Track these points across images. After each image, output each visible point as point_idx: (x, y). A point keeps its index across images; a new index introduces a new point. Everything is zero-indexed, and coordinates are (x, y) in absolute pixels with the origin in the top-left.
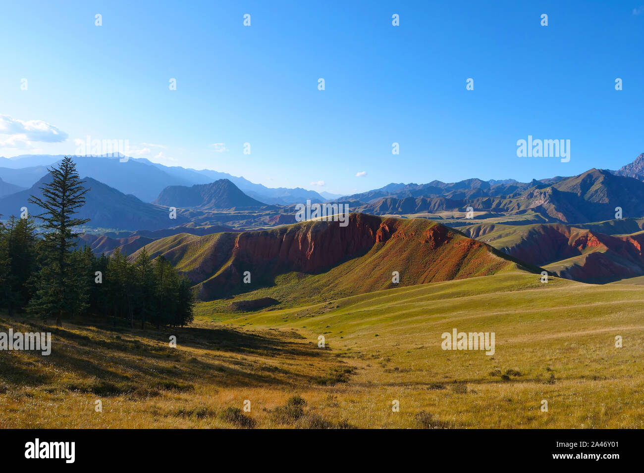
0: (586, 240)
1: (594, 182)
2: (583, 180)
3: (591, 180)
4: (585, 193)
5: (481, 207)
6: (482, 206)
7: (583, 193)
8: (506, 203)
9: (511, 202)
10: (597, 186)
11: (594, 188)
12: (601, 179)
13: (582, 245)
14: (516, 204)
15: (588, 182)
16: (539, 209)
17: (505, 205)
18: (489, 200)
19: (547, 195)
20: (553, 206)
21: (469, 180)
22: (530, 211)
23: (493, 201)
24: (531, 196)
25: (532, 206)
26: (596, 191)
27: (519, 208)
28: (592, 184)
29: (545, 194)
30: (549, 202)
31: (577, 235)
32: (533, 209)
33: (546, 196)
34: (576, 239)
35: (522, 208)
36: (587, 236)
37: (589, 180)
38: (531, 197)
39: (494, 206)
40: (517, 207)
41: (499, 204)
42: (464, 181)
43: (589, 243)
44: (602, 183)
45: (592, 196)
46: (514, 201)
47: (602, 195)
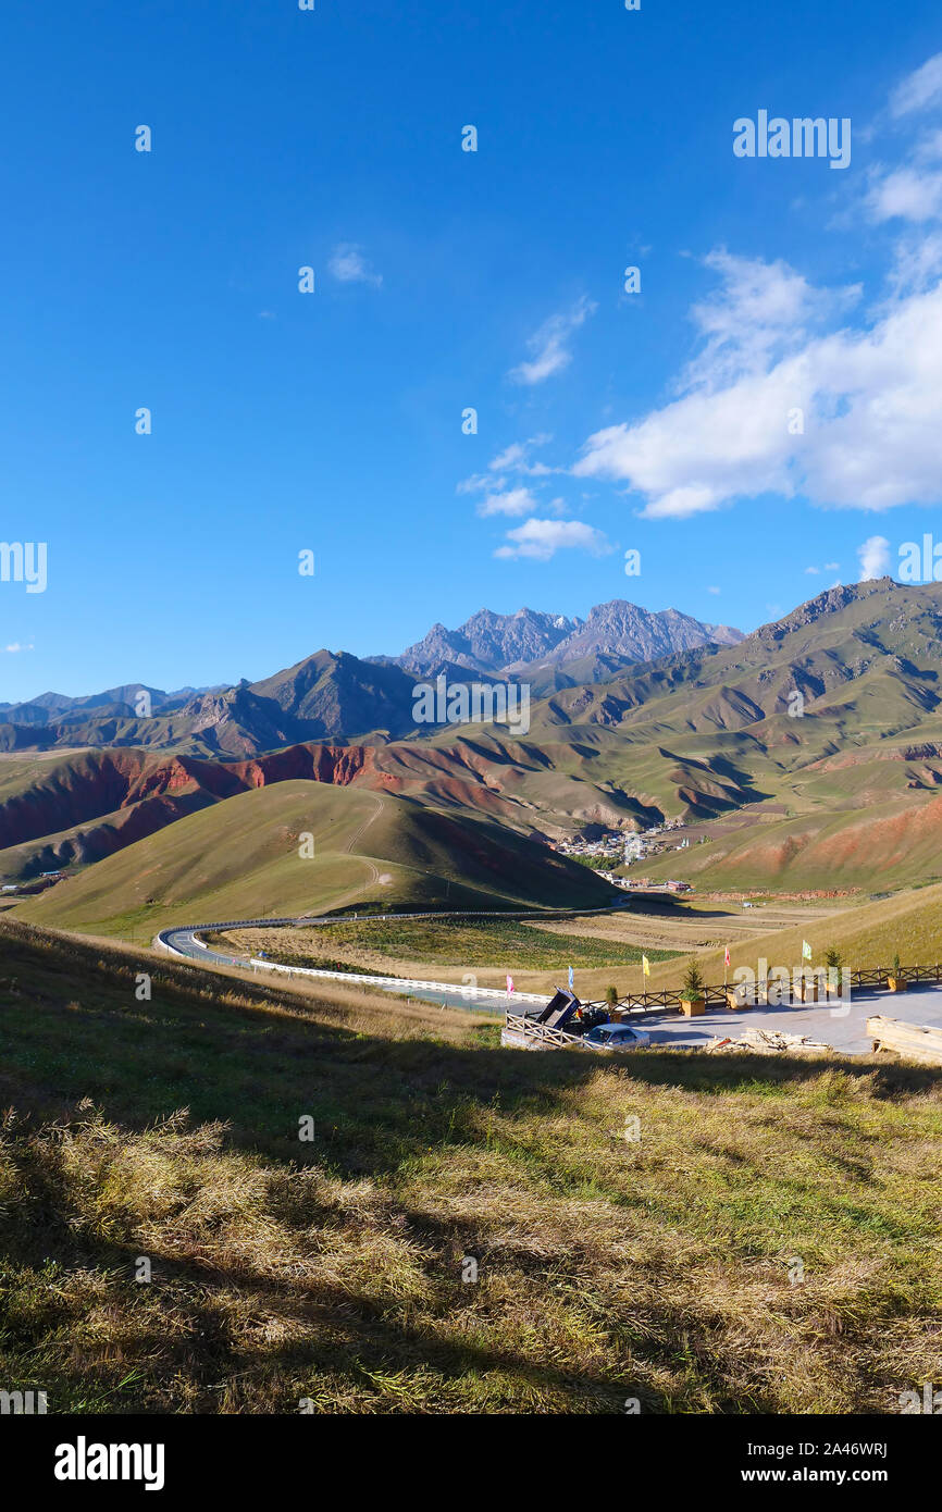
0: (169, 776)
1: (320, 675)
2: (300, 673)
3: (314, 672)
4: (302, 699)
5: (93, 739)
6: (96, 738)
7: (299, 698)
8: (148, 728)
9: (158, 724)
10: (324, 681)
11: (319, 686)
12: (332, 669)
13: (158, 787)
14: (167, 727)
15: (309, 676)
16: (209, 736)
17: (146, 731)
18: (114, 723)
19: (225, 705)
20: (235, 726)
21: (122, 687)
22: (190, 738)
23: (123, 725)
24: (197, 708)
25: (197, 730)
26: (321, 693)
27: (171, 735)
28: (315, 679)
29: (221, 704)
30: (228, 719)
31: (156, 765)
32: (196, 736)
33: (222, 707)
34: (150, 776)
35: (175, 736)
36: (171, 768)
37: (310, 672)
38: (198, 711)
39: (121, 734)
40: (167, 734)
41: (135, 729)
42: (113, 690)
43: (173, 781)
44: (333, 676)
45: (313, 702)
46: (164, 722)
47: (330, 698)
